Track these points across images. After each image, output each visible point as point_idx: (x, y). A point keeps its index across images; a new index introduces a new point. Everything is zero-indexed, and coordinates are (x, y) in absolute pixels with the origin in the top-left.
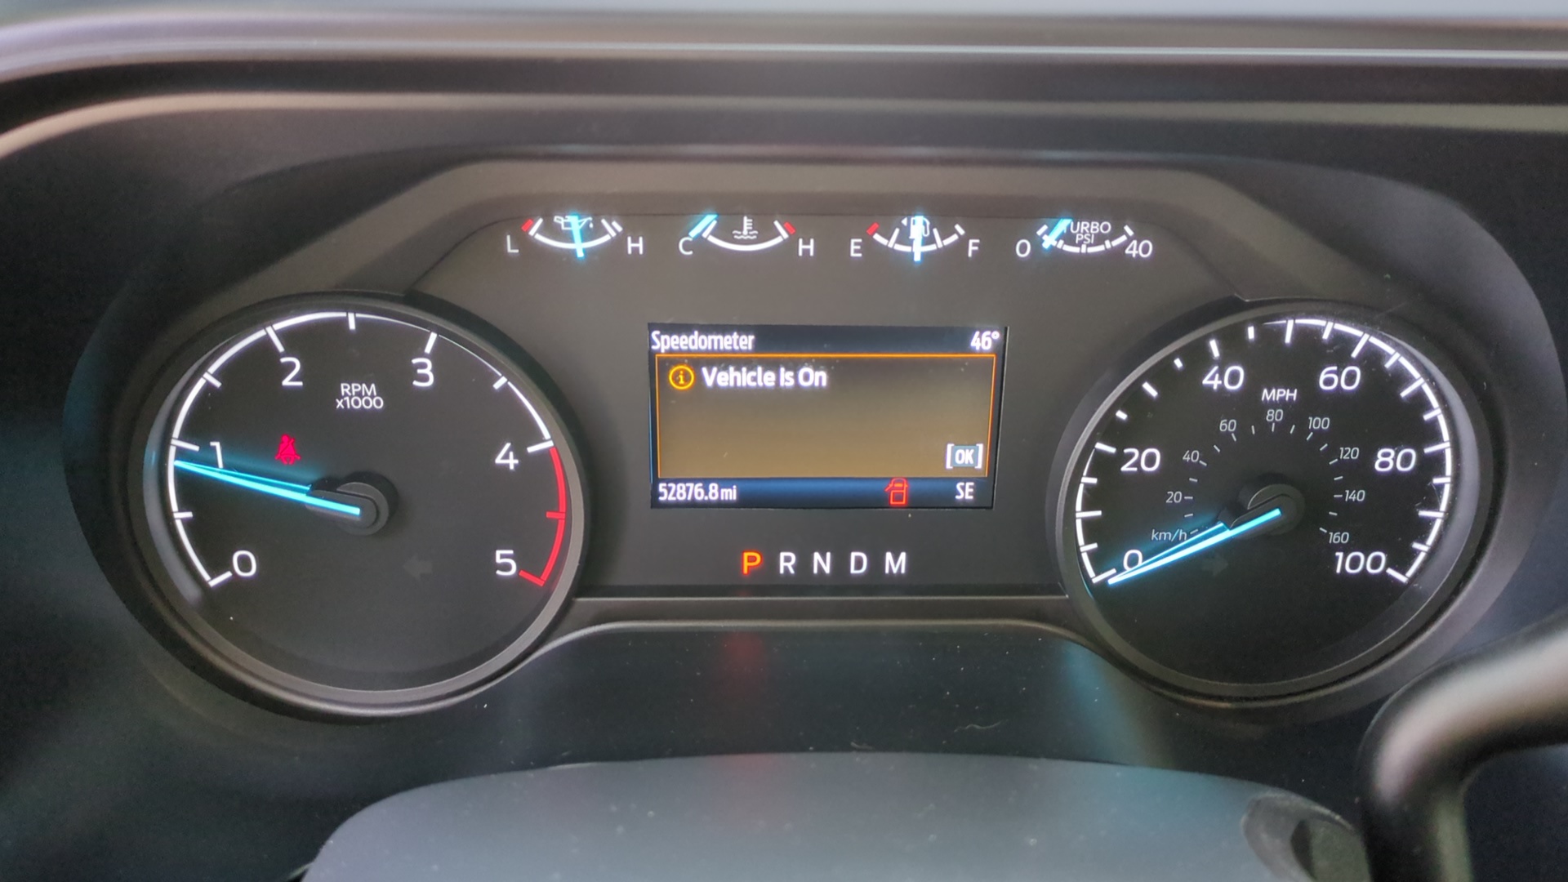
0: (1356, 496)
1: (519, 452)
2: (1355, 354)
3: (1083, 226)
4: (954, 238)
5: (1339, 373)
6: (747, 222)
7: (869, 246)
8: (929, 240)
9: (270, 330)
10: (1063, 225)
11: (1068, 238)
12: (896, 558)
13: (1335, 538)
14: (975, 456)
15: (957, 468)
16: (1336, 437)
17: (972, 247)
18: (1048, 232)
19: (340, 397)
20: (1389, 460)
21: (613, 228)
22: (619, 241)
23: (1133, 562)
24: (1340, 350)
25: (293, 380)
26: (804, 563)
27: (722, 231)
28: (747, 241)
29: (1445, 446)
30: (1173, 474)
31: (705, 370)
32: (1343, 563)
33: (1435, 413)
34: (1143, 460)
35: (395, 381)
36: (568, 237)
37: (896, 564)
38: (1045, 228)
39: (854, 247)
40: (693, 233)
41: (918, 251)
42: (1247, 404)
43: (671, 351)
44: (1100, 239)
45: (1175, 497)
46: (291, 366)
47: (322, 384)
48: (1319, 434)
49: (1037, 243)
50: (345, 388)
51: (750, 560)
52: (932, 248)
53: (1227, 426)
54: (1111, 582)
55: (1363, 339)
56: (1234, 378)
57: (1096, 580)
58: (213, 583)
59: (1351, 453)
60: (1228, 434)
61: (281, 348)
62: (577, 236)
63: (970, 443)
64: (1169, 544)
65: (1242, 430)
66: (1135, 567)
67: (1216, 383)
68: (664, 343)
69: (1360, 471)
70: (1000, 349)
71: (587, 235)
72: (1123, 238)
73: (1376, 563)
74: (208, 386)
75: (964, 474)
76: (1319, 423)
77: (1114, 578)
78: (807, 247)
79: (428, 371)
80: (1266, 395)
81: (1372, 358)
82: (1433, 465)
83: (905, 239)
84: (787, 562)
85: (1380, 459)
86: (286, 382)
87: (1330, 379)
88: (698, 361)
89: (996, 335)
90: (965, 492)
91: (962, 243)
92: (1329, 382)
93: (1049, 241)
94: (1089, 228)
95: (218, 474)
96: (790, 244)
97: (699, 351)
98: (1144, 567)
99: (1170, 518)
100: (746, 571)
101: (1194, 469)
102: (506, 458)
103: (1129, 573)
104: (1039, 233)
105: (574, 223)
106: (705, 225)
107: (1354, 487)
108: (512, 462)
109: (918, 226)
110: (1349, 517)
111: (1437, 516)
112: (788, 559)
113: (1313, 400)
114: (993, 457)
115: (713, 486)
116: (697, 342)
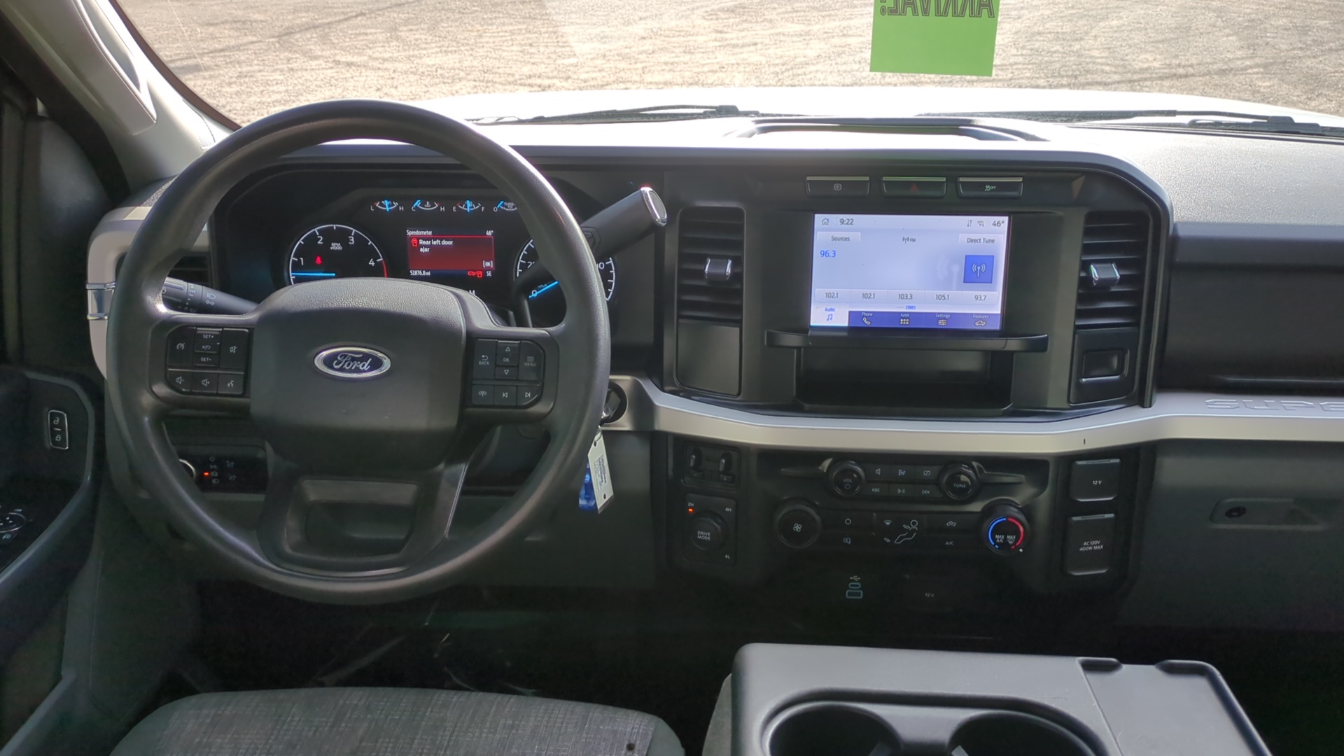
1: (375, 261)
3: (509, 204)
4: (478, 207)
6: (428, 203)
7: (457, 208)
8: (472, 207)
9: (315, 230)
11: (506, 207)
12: (472, 291)
14: (491, 264)
15: (486, 267)
17: (483, 209)
18: (501, 205)
19: (332, 247)
21: (396, 204)
22: (398, 207)
23: (534, 293)
25: (321, 242)
27: (423, 205)
28: (428, 207)
29: (611, 262)
31: (420, 240)
35: (344, 242)
36: (385, 206)
38: (499, 204)
39: (454, 208)
40: (415, 205)
43: (411, 235)
46: (320, 239)
47: (327, 244)
49: (499, 208)
50: (333, 244)
52: (473, 209)
54: (529, 298)
61: (318, 234)
62: (387, 206)
63: (489, 261)
68: (410, 233)
70: (493, 235)
71: (389, 206)
74: (300, 244)
75: (488, 269)
78: (442, 209)
79: (353, 240)
82: (609, 267)
83: (466, 207)
86: (319, 242)
88: (418, 238)
89: (492, 231)
90: (489, 274)
91: (480, 208)
93: (501, 208)
96: (439, 208)
97: (419, 235)
98: (538, 293)
102: (372, 263)
103: (533, 296)
105: (386, 203)
106: (418, 203)
108: (373, 264)
109: (469, 203)
111: (612, 281)
114: (495, 264)
115: (424, 272)
116: (418, 233)
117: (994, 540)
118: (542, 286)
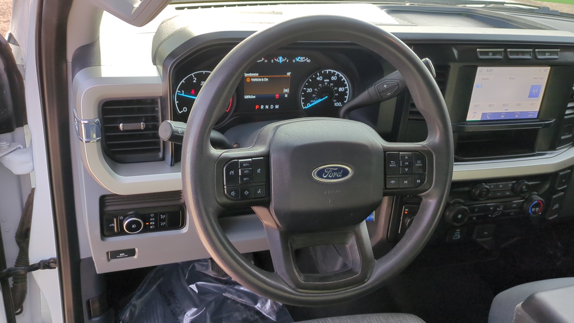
0: (337, 95)
2: (336, 75)
3: (301, 58)
4: (285, 60)
5: (334, 77)
7: (274, 61)
8: (282, 60)
9: (192, 74)
10: (299, 58)
11: (300, 59)
12: (277, 106)
13: (335, 101)
14: (288, 90)
15: (285, 92)
16: (334, 86)
17: (287, 61)
18: (297, 59)
19: (201, 83)
20: (341, 89)
23: (308, 105)
24: (334, 74)
25: (196, 81)
26: (265, 107)
29: (347, 87)
30: (313, 92)
31: (251, 79)
32: (336, 104)
33: (346, 83)
34: (310, 90)
37: (277, 107)
38: (297, 58)
39: (272, 61)
41: (281, 61)
42: (322, 82)
43: (247, 76)
44: (304, 60)
45: (314, 95)
46: (195, 79)
47: (199, 82)
48: (332, 86)
49: (296, 60)
51: (257, 107)
52: (282, 61)
53: (320, 85)
54: (306, 108)
55: (337, 72)
56: (321, 78)
57: (304, 108)
58: (180, 113)
59: (336, 88)
60: (320, 86)
61: (194, 76)
63: (286, 88)
64: (313, 102)
65: (322, 86)
66: (309, 106)
67: (319, 79)
68: (246, 75)
69: (337, 91)
70: (291, 75)
72: (306, 59)
73: (340, 104)
74: (183, 82)
75: (286, 93)
76: (332, 84)
77: (306, 107)
78: (266, 61)
80: (325, 81)
81: (338, 75)
82: (346, 90)
83: (279, 60)
84: (262, 107)
85: (339, 89)
86: (194, 81)
87: (333, 78)
88: (251, 78)
89: (290, 73)
90: (286, 96)
91: (286, 60)
92: (333, 79)
93: (297, 60)
94: (302, 58)
95: (183, 95)
96: (264, 61)
97: (251, 76)
98: (310, 105)
99: (313, 99)
100: (256, 108)
101: (316, 91)
103: (308, 107)
104: (296, 59)
107: (337, 93)
109: (281, 58)
110: (336, 98)
111: (347, 97)
112: (262, 106)
113: (331, 81)
114: (290, 91)
115: (252, 96)
116: (251, 75)
117: (531, 210)
118: (313, 101)
